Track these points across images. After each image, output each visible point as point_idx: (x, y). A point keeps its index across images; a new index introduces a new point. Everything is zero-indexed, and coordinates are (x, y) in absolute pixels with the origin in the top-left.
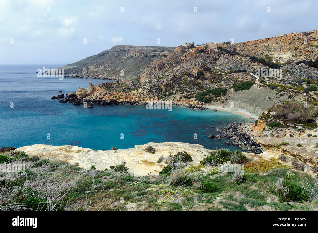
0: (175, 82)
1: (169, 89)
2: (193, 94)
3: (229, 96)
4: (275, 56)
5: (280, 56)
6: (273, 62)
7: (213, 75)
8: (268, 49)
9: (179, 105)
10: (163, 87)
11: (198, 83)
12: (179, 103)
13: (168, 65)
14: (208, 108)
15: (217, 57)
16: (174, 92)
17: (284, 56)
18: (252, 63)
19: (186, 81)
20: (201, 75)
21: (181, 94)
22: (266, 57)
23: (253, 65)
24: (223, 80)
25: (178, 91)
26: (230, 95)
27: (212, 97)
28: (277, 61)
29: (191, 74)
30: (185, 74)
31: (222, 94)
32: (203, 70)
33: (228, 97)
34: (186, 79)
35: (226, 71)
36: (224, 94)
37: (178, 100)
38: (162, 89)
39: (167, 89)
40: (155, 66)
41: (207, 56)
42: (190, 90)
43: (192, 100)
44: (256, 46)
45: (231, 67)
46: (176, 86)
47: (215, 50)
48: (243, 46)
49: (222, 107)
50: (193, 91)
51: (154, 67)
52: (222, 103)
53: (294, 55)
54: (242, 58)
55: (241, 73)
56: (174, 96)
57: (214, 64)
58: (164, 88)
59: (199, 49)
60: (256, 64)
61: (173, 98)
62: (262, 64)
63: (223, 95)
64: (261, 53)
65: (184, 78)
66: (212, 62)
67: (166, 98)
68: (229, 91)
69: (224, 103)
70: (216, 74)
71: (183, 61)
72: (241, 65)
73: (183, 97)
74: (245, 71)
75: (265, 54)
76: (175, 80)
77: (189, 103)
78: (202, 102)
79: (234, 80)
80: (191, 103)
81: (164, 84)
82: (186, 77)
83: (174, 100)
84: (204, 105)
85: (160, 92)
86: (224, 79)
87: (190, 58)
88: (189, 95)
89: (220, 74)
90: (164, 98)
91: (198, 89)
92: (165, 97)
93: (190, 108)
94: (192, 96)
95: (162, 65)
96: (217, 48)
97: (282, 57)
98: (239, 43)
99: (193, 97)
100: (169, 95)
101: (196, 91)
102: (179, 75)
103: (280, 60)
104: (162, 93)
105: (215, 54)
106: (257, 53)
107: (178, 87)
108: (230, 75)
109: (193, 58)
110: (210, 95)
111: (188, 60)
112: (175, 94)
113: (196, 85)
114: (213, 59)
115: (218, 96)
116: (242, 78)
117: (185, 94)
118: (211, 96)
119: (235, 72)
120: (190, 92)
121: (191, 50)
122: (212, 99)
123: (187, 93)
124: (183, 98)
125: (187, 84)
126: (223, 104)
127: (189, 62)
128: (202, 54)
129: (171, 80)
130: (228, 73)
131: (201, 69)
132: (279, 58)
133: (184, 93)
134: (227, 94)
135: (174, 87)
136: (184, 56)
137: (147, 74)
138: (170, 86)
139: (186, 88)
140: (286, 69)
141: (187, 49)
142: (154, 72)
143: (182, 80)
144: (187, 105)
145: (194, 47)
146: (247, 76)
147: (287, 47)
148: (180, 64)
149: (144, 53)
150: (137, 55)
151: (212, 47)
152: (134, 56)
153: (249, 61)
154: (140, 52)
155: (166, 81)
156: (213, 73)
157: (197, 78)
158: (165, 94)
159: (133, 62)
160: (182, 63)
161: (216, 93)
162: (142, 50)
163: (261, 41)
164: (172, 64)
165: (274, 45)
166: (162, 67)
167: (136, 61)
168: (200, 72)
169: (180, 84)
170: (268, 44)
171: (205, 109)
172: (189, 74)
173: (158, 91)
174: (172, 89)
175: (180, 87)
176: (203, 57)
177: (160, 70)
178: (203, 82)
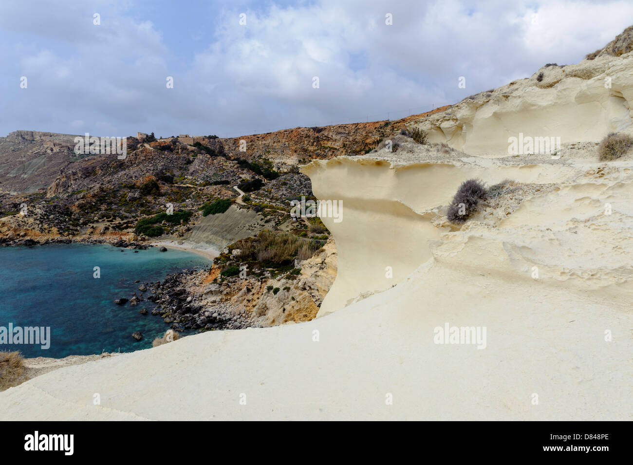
0: (101, 200)
1: (87, 213)
2: (132, 222)
3: (194, 224)
4: (277, 161)
5: (283, 161)
6: (274, 169)
7: (175, 189)
8: (268, 150)
9: (100, 242)
10: (74, 209)
11: (146, 201)
12: (102, 238)
13: (102, 170)
14: (152, 246)
15: (191, 158)
16: (96, 218)
17: (288, 160)
18: (240, 171)
19: (124, 199)
20: (152, 188)
21: (108, 221)
22: (264, 162)
23: (240, 174)
24: (190, 197)
25: (103, 217)
26: (196, 223)
27: (166, 227)
28: (279, 168)
29: (136, 187)
30: (125, 187)
31: (182, 221)
32: (158, 181)
33: (191, 226)
34: (126, 194)
35: (198, 181)
36: (186, 221)
37: (101, 234)
38: (72, 213)
39: (82, 212)
40: (74, 171)
41: (175, 156)
42: (127, 214)
43: (128, 232)
44: (252, 145)
45: (207, 176)
46: (104, 207)
47: (189, 147)
48: (234, 144)
49: (178, 242)
50: (133, 217)
51: (72, 172)
52: (180, 236)
53: (302, 160)
54: (226, 162)
55: (219, 186)
56: (93, 226)
57: (186, 170)
58: (78, 211)
59: (162, 145)
60: (245, 171)
61: (91, 230)
62: (254, 173)
63: (184, 221)
64: (258, 155)
65: (121, 193)
66: (182, 166)
67: (76, 230)
68: (195, 215)
69: (183, 236)
70: (180, 187)
71: (131, 163)
72: (224, 173)
73: (112, 227)
74: (227, 183)
75: (264, 157)
76: (102, 197)
77: (121, 238)
78: (144, 236)
79: (208, 197)
80: (124, 238)
81: (77, 203)
82: (126, 191)
83: (92, 232)
84: (148, 240)
85: (67, 219)
86: (193, 196)
87: (144, 158)
88: (125, 223)
89: (187, 187)
90: (72, 230)
91: (143, 212)
92: (75, 228)
93: (120, 246)
94: (129, 225)
95: (90, 168)
96: (192, 144)
97: (286, 162)
98: (229, 139)
99: (131, 227)
100: (85, 224)
101: (138, 217)
102: (113, 187)
103: (283, 166)
104: (70, 220)
105: (188, 154)
106: (254, 155)
107: (106, 210)
108: (203, 189)
109: (149, 159)
110: (163, 222)
111: (139, 163)
112: (97, 221)
113: (142, 205)
114: (184, 162)
115: (176, 225)
116: (218, 194)
117: (118, 221)
118: (164, 224)
119: (211, 184)
120: (126, 217)
121: (147, 146)
122: (165, 230)
123: (122, 220)
124: (111, 229)
125: (126, 204)
126: (181, 238)
127: (141, 166)
128: (166, 152)
129: (94, 196)
130: (200, 185)
131: (154, 178)
132: (282, 164)
133: (115, 219)
134: (190, 221)
135: (99, 209)
136: (132, 155)
137: (57, 185)
138: (91, 208)
139: (121, 211)
140: (283, 180)
141: (140, 143)
142: (72, 182)
143: (118, 197)
144: (116, 241)
145: (154, 141)
146: (227, 191)
147: (292, 148)
148: (124, 169)
149: (69, 148)
150: (56, 149)
151: (185, 142)
152: (49, 151)
153: (235, 166)
154: (61, 144)
155: (81, 198)
156: (176, 185)
157: (146, 194)
158: (77, 222)
159: (44, 163)
160: (128, 167)
161: (174, 220)
162: (67, 141)
163: (258, 137)
164: (110, 168)
165: (275, 144)
166: (88, 173)
167: (52, 160)
168: (151, 183)
169: (111, 203)
170: (269, 141)
171: (145, 248)
172: (132, 187)
173: (61, 217)
174: (92, 213)
175: (111, 209)
176: (168, 159)
177: (84, 179)
178: (156, 201)
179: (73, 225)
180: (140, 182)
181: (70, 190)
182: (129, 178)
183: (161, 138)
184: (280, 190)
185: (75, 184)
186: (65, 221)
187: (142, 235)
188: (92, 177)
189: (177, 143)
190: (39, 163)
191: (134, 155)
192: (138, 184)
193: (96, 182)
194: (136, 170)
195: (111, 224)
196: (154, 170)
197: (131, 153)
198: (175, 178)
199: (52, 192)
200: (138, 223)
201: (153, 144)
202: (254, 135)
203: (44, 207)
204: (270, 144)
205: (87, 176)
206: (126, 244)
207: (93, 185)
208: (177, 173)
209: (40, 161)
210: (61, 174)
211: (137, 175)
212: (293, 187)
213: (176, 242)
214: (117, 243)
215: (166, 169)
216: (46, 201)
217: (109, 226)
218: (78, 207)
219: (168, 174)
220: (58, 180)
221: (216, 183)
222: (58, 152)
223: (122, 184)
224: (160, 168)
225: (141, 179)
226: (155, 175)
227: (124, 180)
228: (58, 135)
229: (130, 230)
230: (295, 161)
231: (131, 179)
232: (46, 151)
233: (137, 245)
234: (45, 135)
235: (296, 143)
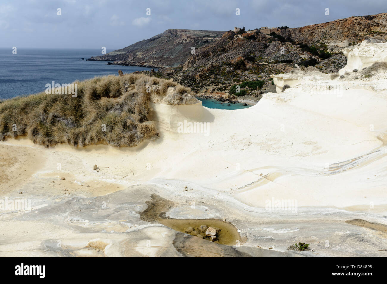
0: (211, 72)
1: (204, 80)
2: (228, 86)
3: (265, 90)
4: (331, 44)
5: (336, 44)
6: (328, 51)
7: (255, 66)
8: (325, 36)
9: (210, 98)
10: (197, 77)
11: (237, 73)
12: (211, 95)
13: (212, 53)
14: (238, 102)
15: (268, 44)
16: (208, 83)
17: (340, 44)
18: (301, 52)
19: (224, 72)
20: (241, 65)
21: (215, 85)
22: (321, 46)
23: (301, 55)
24: (264, 72)
25: (212, 82)
26: (266, 89)
27: (247, 90)
28: (332, 50)
29: (231, 64)
30: (225, 64)
31: (258, 87)
32: (245, 60)
33: (264, 91)
34: (225, 69)
35: (271, 60)
36: (261, 87)
37: (211, 93)
38: (196, 80)
39: (201, 79)
40: (198, 54)
41: (257, 43)
42: (225, 82)
43: (225, 93)
44: (313, 32)
45: (277, 57)
46: (213, 77)
47: (267, 36)
48: (299, 32)
49: (254, 101)
50: (229, 83)
51: (197, 54)
52: (256, 97)
53: (352, 43)
54: (292, 46)
55: (285, 64)
56: (206, 88)
57: (263, 52)
58: (199, 79)
59: (249, 35)
60: (305, 53)
61: (205, 90)
62: (311, 54)
63: (259, 87)
64: (317, 40)
65: (223, 68)
66: (261, 50)
67: (198, 90)
68: (267, 84)
69: (257, 97)
70: (258, 64)
71: (230, 48)
72: (289, 54)
73: (217, 89)
74: (291, 61)
75: (321, 41)
76: (212, 70)
77: (221, 96)
78: (234, 96)
79: (276, 72)
80: (223, 96)
81: (198, 74)
82: (226, 66)
83: (206, 92)
84: (237, 98)
85: (193, 83)
86: (267, 70)
87: (238, 45)
88: (224, 87)
89: (263, 64)
90: (196, 90)
91: (234, 81)
92: (197, 89)
93: (220, 101)
94: (226, 88)
95: (206, 52)
96: (269, 34)
97: (338, 45)
98: (296, 28)
99: (227, 90)
100: (202, 86)
101: (232, 83)
102: (218, 64)
103: (336, 49)
104: (195, 84)
105: (266, 41)
106: (313, 40)
107: (214, 78)
108: (273, 66)
109: (241, 45)
110: (246, 87)
111: (235, 48)
112: (209, 85)
113: (234, 76)
114: (263, 47)
115: (254, 90)
116: (284, 70)
117: (220, 85)
118: (246, 89)
119: (279, 63)
120: (225, 83)
121: (240, 36)
122: (247, 92)
123: (222, 85)
124: (216, 90)
125: (225, 75)
126: (257, 98)
127: (235, 50)
128: (251, 40)
129: (208, 70)
130: (272, 63)
131: (243, 58)
132: (335, 47)
133: (219, 84)
134: (263, 87)
135: (210, 78)
136: (231, 43)
137: (189, 63)
138: (206, 77)
139: (222, 80)
140: (333, 59)
141: (236, 34)
142: (196, 61)
143: (221, 70)
144: (218, 98)
145: (244, 33)
146: (289, 68)
147: (345, 34)
148: (225, 53)
149: (195, 39)
150: (188, 40)
151: (264, 32)
152: (184, 42)
153: (298, 49)
154: (191, 37)
155: (201, 71)
156: (256, 63)
157: (237, 69)
158: (198, 85)
159: (182, 49)
160: (227, 51)
161: (253, 86)
162: (194, 35)
163: (319, 26)
164: (217, 52)
165: (331, 31)
166: (205, 55)
167: (185, 47)
168: (241, 61)
169: (217, 74)
170: (326, 29)
171: (235, 103)
172: (229, 64)
173: (191, 82)
174: (206, 80)
175: (217, 78)
176: (252, 45)
177: (203, 59)
178: (242, 73)
179: (196, 87)
180: (234, 61)
181: (195, 66)
182: (228, 58)
183: (249, 31)
184: (329, 67)
185: (198, 62)
186: (192, 84)
187: (233, 95)
188: (207, 58)
189: (259, 34)
190: (179, 49)
191: (232, 43)
192: (233, 62)
193: (209, 61)
194: (232, 53)
195: (216, 87)
196: (243, 53)
197: (230, 41)
198: (256, 58)
199: (186, 67)
200: (231, 87)
201: (243, 35)
202: (315, 25)
203: (182, 76)
204: (327, 31)
205: (204, 57)
206: (224, 100)
207: (207, 63)
208: (257, 54)
209: (180, 48)
210: (191, 56)
211: (233, 56)
212: (340, 65)
213: (253, 100)
214: (219, 99)
215: (250, 52)
216: (183, 72)
217: (215, 88)
218: (199, 76)
219: (252, 55)
220: (189, 60)
221: (283, 62)
222: (189, 42)
223: (224, 62)
224: (247, 51)
225: (235, 59)
226: (243, 56)
227: (225, 60)
228: (189, 31)
229: (226, 91)
230: (346, 44)
231: (229, 59)
232: (183, 42)
233: (230, 101)
234: (182, 31)
235: (349, 29)
